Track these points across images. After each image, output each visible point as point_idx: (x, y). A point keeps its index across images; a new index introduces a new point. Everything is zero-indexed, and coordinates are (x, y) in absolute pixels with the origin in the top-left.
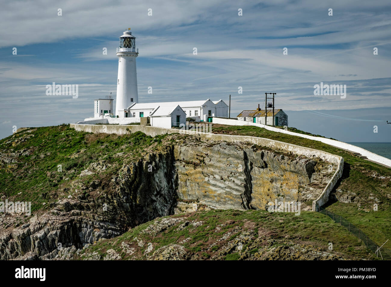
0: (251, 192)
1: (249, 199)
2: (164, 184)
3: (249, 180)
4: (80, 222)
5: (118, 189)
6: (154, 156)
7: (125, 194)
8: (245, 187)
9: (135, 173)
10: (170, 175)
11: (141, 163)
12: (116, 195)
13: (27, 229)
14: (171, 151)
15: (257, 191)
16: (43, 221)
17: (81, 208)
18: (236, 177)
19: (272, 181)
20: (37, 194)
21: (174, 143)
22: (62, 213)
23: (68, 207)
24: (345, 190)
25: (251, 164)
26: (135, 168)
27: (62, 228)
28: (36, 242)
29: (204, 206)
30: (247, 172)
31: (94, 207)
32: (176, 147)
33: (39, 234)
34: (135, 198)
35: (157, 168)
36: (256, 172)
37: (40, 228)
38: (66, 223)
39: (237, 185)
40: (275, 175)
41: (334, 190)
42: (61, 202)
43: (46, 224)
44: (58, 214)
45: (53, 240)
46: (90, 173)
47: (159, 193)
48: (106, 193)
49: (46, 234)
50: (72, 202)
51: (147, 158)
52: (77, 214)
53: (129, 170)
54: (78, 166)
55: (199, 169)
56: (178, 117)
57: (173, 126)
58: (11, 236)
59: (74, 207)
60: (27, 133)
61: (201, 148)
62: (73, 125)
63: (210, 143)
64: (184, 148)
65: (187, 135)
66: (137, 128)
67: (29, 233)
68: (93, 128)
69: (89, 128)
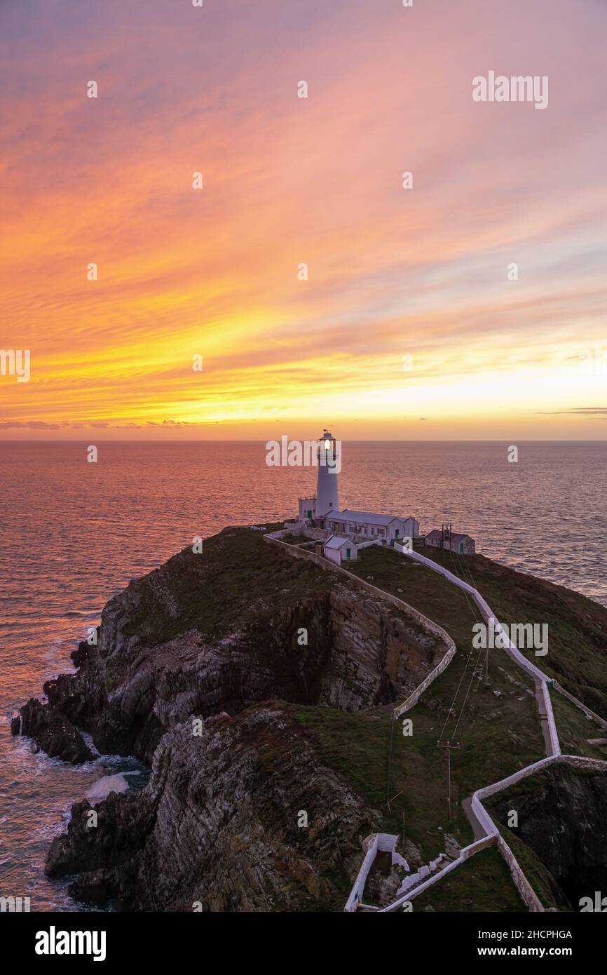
0: (386, 658)
1: (384, 666)
2: (319, 630)
3: (384, 645)
4: (239, 663)
6: (311, 602)
8: (380, 653)
10: (326, 621)
11: (298, 608)
13: (193, 666)
14: (328, 597)
15: (390, 659)
17: (240, 649)
18: (373, 641)
19: (401, 653)
21: (332, 588)
22: (224, 654)
23: (230, 648)
25: (387, 630)
27: (221, 670)
28: (200, 681)
29: (351, 660)
30: (383, 637)
32: (332, 593)
33: (202, 674)
35: (311, 615)
36: (390, 639)
37: (204, 667)
38: (227, 665)
39: (373, 649)
40: (405, 646)
41: (426, 692)
42: (224, 642)
43: (209, 663)
44: (220, 654)
45: (214, 681)
46: (255, 610)
48: (264, 637)
49: (208, 674)
51: (304, 602)
52: (236, 657)
55: (347, 623)
56: (349, 550)
57: (342, 561)
58: (180, 671)
59: (234, 648)
60: (226, 539)
61: (350, 601)
62: (266, 536)
63: (362, 592)
64: (338, 597)
65: (347, 578)
66: (313, 557)
67: (194, 671)
68: (280, 544)
69: (276, 542)
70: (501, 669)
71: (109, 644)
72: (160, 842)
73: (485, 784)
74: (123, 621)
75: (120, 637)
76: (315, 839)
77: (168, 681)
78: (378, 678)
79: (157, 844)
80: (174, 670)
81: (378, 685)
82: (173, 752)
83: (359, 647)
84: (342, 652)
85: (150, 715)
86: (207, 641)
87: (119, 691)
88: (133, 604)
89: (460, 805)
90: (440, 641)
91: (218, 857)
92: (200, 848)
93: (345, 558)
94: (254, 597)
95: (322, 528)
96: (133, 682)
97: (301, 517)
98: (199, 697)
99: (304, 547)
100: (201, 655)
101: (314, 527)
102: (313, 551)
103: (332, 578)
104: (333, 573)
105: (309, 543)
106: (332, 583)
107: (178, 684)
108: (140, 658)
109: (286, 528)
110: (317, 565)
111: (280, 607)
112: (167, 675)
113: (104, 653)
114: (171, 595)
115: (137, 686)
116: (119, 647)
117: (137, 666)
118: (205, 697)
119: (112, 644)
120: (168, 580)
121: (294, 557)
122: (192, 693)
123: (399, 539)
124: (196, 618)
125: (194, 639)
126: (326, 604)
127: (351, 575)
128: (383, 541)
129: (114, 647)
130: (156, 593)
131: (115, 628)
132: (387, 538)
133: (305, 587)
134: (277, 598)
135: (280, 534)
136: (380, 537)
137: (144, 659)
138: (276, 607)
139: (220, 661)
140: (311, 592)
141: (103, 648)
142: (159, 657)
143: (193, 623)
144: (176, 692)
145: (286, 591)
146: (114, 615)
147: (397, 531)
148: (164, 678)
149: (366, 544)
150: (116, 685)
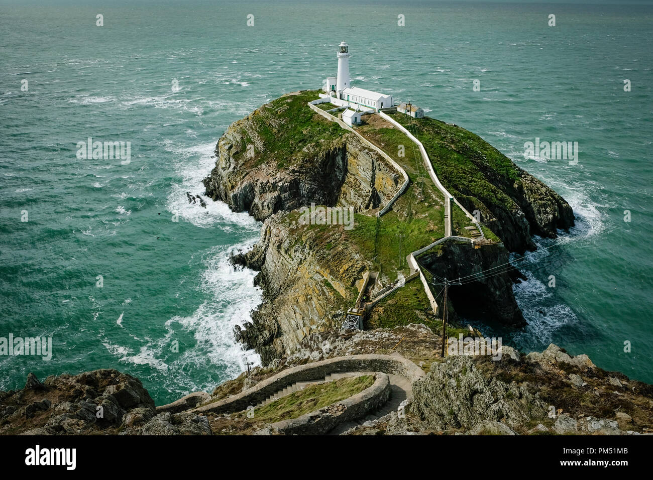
0: (375, 181)
1: (374, 184)
2: (341, 163)
3: (374, 174)
4: (299, 179)
5: (317, 165)
6: (336, 148)
7: (320, 168)
8: (372, 178)
9: (326, 157)
10: (344, 158)
11: (329, 152)
12: (316, 168)
13: (275, 180)
14: (345, 146)
15: (377, 181)
16: (282, 177)
17: (300, 172)
18: (369, 171)
19: (382, 179)
20: (283, 155)
21: (347, 141)
22: (291, 174)
23: (294, 171)
24: (398, 204)
25: (375, 167)
26: (326, 154)
27: (290, 182)
28: (279, 188)
29: (357, 180)
30: (373, 170)
31: (306, 173)
32: (347, 144)
33: (280, 184)
34: (326, 169)
35: (337, 154)
36: (377, 171)
37: (281, 181)
38: (293, 180)
39: (368, 175)
40: (384, 176)
41: (393, 203)
42: (291, 168)
43: (283, 179)
44: (288, 174)
45: (287, 188)
46: (307, 151)
47: (338, 167)
48: (312, 166)
49: (283, 184)
50: (296, 169)
51: (332, 149)
52: (298, 176)
53: (323, 155)
54: (304, 141)
55: (355, 160)
56: (356, 118)
57: (352, 124)
58: (268, 182)
59: (296, 172)
60: (287, 103)
61: (357, 149)
62: (309, 104)
63: (363, 144)
64: (350, 146)
65: (355, 135)
66: (337, 120)
67: (276, 182)
68: (318, 110)
69: (316, 109)
70: (430, 191)
71: (227, 163)
72: (269, 269)
73: (417, 249)
74: (233, 151)
75: (232, 160)
76: (342, 274)
77: (262, 187)
78: (371, 190)
79: (267, 270)
80: (265, 182)
81: (371, 193)
82: (272, 228)
83: (362, 174)
84: (352, 174)
85: (253, 203)
86: (280, 167)
87: (236, 191)
88: (237, 141)
89: (405, 259)
90: (401, 177)
91: (299, 279)
92: (289, 274)
93: (354, 122)
94: (306, 142)
95: (341, 99)
96: (243, 186)
97: (327, 88)
98: (279, 196)
99: (331, 113)
100: (279, 174)
101: (336, 98)
102: (337, 117)
103: (347, 135)
104: (347, 131)
105: (334, 110)
106: (347, 138)
107: (267, 189)
108: (245, 173)
109: (320, 98)
110: (339, 126)
111: (320, 150)
112: (261, 184)
113: (224, 169)
114: (258, 137)
115: (245, 188)
116: (232, 166)
117: (244, 177)
118: (282, 196)
119: (228, 164)
120: (255, 127)
121: (326, 119)
122: (275, 194)
123: (383, 109)
124: (274, 152)
125: (274, 164)
126: (344, 150)
127: (357, 134)
128: (374, 109)
129: (230, 165)
130: (250, 134)
131: (229, 155)
132: (377, 107)
133: (333, 139)
134: (318, 145)
135: (318, 101)
136: (373, 106)
137: (247, 173)
138: (317, 149)
139: (289, 178)
140: (336, 143)
141: (224, 166)
142: (256, 173)
143: (273, 155)
144: (266, 192)
145: (322, 140)
146: (227, 147)
147: (382, 103)
148: (259, 185)
149: (365, 111)
150: (233, 187)
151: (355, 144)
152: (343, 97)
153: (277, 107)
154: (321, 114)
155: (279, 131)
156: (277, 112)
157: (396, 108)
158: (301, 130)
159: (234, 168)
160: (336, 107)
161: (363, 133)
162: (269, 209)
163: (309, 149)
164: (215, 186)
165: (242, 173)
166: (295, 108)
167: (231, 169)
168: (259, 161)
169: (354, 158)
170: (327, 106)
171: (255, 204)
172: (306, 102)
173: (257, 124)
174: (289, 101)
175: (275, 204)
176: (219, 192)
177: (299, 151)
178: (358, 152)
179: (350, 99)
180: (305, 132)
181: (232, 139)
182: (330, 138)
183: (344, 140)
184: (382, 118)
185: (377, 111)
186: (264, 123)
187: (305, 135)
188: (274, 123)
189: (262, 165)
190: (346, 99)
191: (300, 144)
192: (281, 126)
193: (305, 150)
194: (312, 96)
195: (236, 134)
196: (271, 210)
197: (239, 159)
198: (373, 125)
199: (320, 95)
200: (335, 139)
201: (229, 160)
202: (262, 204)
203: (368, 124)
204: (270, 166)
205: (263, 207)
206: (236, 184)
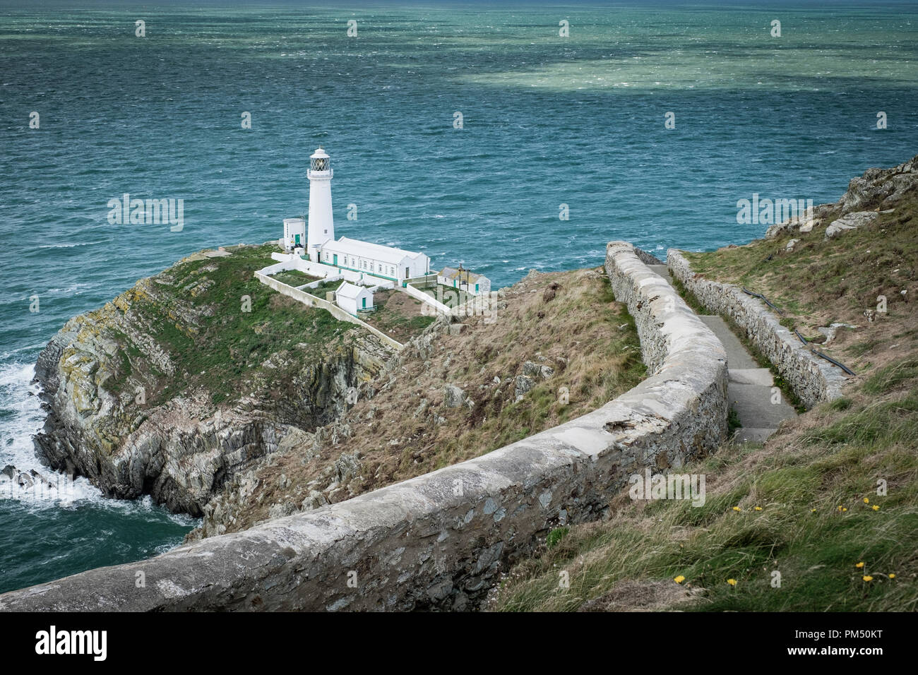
2: (343, 386)
4: (263, 422)
5: (298, 392)
6: (333, 358)
7: (305, 397)
9: (315, 376)
10: (350, 377)
11: (321, 367)
12: (296, 397)
13: (212, 426)
14: (352, 353)
16: (228, 420)
17: (263, 408)
20: (220, 378)
21: (354, 344)
22: (245, 413)
23: (251, 407)
26: (315, 370)
27: (244, 429)
28: (222, 441)
31: (275, 408)
32: (356, 349)
33: (225, 434)
34: (315, 400)
35: (336, 371)
37: (225, 427)
38: (250, 424)
42: (245, 401)
43: (230, 423)
44: (240, 413)
45: (237, 440)
46: (272, 366)
47: (339, 395)
48: (287, 394)
49: (230, 434)
50: (256, 403)
51: (326, 359)
52: (259, 415)
53: (309, 372)
54: (262, 348)
56: (364, 299)
57: (359, 311)
58: (197, 431)
59: (256, 407)
60: (207, 273)
61: (377, 359)
62: (258, 274)
63: (389, 349)
64: (362, 353)
65: (369, 333)
66: (323, 304)
67: (214, 432)
68: (279, 286)
69: (275, 285)
71: (92, 401)
74: (104, 376)
75: (104, 395)
77: (182, 442)
80: (190, 431)
85: (163, 477)
86: (217, 401)
87: (125, 454)
88: (107, 355)
93: (361, 307)
94: (265, 350)
95: (319, 262)
96: (139, 444)
97: (287, 242)
98: (222, 457)
99: (309, 291)
100: (218, 415)
101: (309, 260)
102: (324, 297)
103: (352, 332)
104: (350, 325)
105: (314, 285)
106: (354, 338)
107: (195, 445)
108: (139, 418)
109: (276, 262)
110: (329, 315)
111: (302, 363)
112: (181, 436)
113: (86, 413)
114: (156, 344)
115: (144, 449)
116: (107, 405)
117: (137, 427)
118: (230, 456)
119: (96, 403)
120: (143, 325)
121: (300, 303)
122: (215, 454)
123: (410, 280)
124: (197, 372)
125: (204, 396)
126: (351, 361)
127: (373, 329)
128: (395, 282)
129: (100, 405)
130: (134, 340)
131: (93, 384)
132: (400, 277)
133: (324, 342)
134: (294, 353)
135: (273, 269)
136: (389, 275)
137: (145, 418)
138: (295, 362)
139: (242, 420)
140: (331, 348)
141: (85, 405)
142: (164, 416)
143: (195, 378)
144: (192, 454)
145: (303, 345)
146: (87, 368)
147: (407, 269)
148: (175, 438)
149: (378, 285)
150: (115, 447)
151: (371, 348)
152: (323, 258)
153: (187, 283)
154: (287, 293)
155: (202, 331)
156: (189, 293)
157: (435, 278)
158: (251, 326)
159: (113, 409)
160: (315, 278)
161: (384, 328)
162: (202, 485)
163: (276, 363)
164: (67, 450)
165: (132, 418)
166: (229, 282)
167: (104, 413)
168: (167, 392)
169: (372, 375)
170: (297, 278)
171: (169, 478)
172: (251, 271)
173: (147, 318)
174: (210, 269)
175: (215, 475)
176: (81, 460)
177: (254, 367)
178: (380, 364)
179: (340, 262)
180: (258, 331)
181: (92, 350)
182: (317, 339)
183: (347, 341)
184: (411, 298)
185: (400, 284)
186: (163, 316)
187: (261, 337)
188: (188, 315)
189: (175, 400)
190: (331, 261)
191: (254, 355)
192: (203, 320)
193: (267, 364)
194: (256, 257)
195: (100, 341)
196: (206, 487)
197: (120, 391)
198: (398, 312)
199: (275, 256)
200: (329, 341)
201: (96, 395)
202: (187, 475)
203: (387, 310)
204: (193, 401)
205: (188, 481)
206: (123, 443)
